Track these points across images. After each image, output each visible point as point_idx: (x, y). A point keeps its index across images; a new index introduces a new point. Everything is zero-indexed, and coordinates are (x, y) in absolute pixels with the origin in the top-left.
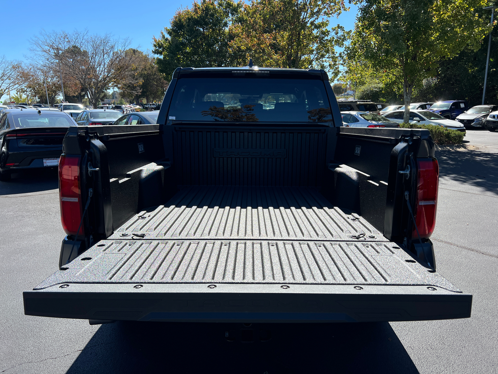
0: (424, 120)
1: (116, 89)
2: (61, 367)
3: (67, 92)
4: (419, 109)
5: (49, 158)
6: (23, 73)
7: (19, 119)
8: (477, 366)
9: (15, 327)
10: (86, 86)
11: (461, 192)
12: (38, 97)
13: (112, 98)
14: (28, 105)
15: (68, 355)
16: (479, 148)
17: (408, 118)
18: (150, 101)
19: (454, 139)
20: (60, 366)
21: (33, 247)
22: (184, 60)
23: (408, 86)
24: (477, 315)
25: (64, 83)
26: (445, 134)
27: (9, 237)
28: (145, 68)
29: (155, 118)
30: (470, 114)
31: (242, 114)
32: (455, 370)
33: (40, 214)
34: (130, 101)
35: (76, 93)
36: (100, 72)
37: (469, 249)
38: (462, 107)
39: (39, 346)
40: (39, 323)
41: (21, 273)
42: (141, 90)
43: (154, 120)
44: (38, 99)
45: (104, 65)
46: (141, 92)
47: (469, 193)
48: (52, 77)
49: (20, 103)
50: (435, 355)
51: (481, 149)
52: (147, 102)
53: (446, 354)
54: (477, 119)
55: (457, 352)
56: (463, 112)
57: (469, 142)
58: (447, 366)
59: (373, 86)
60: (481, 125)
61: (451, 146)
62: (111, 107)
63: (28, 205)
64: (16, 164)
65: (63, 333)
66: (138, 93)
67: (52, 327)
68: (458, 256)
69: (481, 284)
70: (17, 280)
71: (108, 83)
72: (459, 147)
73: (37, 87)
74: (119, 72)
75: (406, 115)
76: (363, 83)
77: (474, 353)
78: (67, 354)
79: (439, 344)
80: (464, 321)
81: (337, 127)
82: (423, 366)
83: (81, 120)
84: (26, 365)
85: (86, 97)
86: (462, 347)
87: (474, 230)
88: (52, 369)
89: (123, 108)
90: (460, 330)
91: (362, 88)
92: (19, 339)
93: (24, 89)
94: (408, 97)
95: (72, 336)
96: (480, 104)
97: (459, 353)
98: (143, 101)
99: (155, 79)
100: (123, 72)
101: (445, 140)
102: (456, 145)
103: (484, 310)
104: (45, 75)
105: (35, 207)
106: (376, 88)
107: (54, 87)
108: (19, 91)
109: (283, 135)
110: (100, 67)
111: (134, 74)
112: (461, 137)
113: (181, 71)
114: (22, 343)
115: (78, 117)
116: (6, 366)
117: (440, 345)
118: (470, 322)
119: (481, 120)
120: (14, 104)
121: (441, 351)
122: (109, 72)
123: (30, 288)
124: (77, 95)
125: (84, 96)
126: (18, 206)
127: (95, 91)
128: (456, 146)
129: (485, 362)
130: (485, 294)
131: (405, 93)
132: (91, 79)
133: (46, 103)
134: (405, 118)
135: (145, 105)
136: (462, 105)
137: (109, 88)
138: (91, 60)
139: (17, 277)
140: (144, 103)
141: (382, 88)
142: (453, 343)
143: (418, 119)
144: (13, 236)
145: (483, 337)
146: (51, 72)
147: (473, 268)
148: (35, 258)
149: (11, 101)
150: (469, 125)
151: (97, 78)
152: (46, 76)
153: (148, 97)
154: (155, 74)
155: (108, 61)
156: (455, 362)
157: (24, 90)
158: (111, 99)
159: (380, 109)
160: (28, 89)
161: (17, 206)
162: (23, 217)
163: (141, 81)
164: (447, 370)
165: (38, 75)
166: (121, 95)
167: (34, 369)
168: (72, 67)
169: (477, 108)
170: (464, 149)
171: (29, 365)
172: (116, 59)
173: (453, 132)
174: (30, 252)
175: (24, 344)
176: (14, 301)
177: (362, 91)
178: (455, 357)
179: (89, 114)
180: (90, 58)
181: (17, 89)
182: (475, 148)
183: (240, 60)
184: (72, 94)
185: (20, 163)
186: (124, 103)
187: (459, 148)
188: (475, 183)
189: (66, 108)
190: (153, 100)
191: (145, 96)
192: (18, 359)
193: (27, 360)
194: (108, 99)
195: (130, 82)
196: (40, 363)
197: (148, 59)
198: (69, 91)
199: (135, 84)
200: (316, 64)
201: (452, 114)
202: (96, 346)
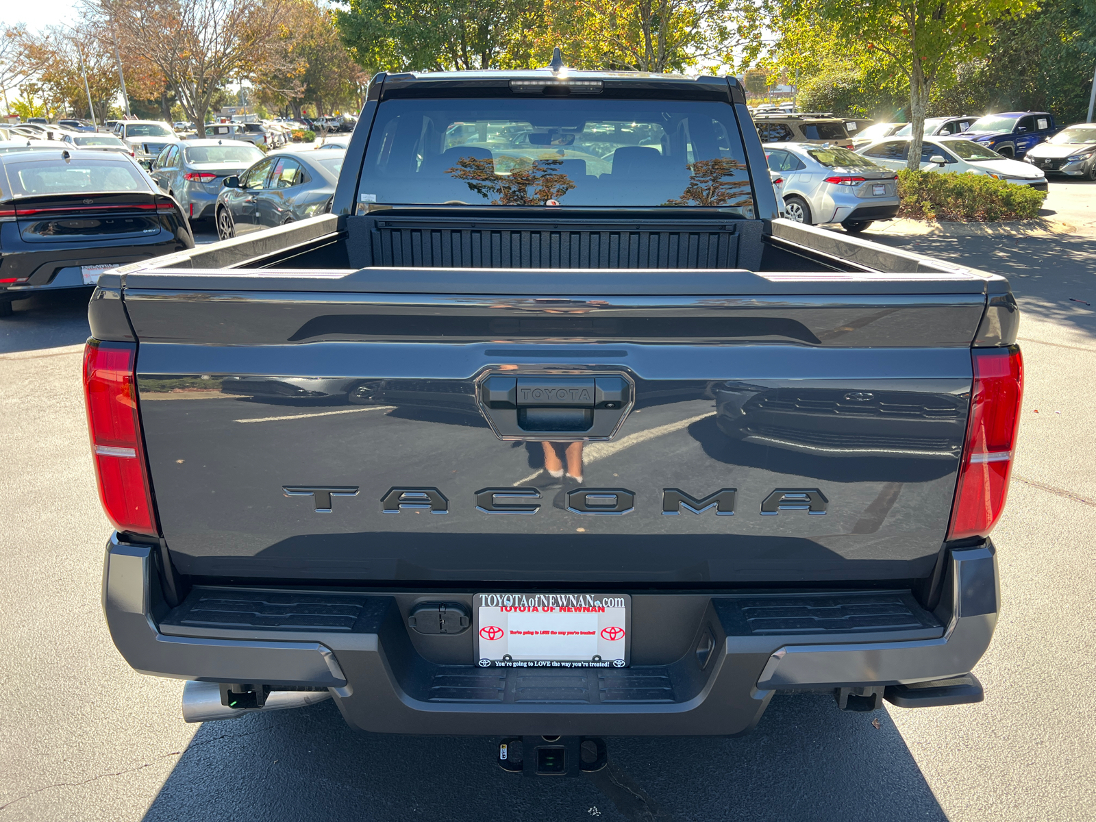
0: (953, 161)
1: (246, 83)
2: (130, 796)
3: (135, 91)
4: (943, 132)
5: (94, 265)
6: (31, 47)
7: (20, 173)
8: (1071, 790)
9: (27, 694)
10: (176, 77)
11: (1034, 341)
12: (69, 103)
13: (239, 105)
14: (48, 122)
15: (146, 766)
16: (1076, 229)
17: (917, 157)
18: (326, 111)
19: (1021, 207)
20: (130, 794)
21: (65, 489)
22: (399, 16)
23: (922, 80)
24: (1071, 659)
25: (125, 71)
26: (1001, 195)
27: (11, 462)
28: (311, 33)
29: (335, 167)
30: (1059, 146)
31: (534, 174)
32: (1020, 801)
33: (80, 402)
34: (280, 112)
35: (155, 93)
36: (206, 45)
37: (1053, 490)
38: (1042, 128)
39: (81, 744)
40: (81, 683)
41: (39, 555)
42: (303, 86)
43: (333, 170)
44: (70, 107)
45: (215, 28)
46: (303, 93)
47: (1054, 345)
48: (97, 55)
49: (30, 117)
50: (976, 763)
51: (1081, 229)
52: (320, 114)
53: (1001, 760)
54: (1075, 157)
55: (1024, 755)
56: (1042, 140)
57: (1053, 213)
58: (1002, 791)
59: (839, 76)
60: (1082, 170)
61: (1013, 223)
62: (237, 128)
63: (51, 379)
64: (20, 280)
65: (135, 709)
66: (296, 93)
67: (109, 695)
68: (1028, 508)
69: (1080, 581)
70: (30, 572)
71: (227, 70)
72: (1031, 226)
73: (66, 79)
74: (249, 43)
75: (914, 151)
76: (814, 70)
77: (1063, 758)
78: (144, 764)
79: (983, 735)
80: (1040, 676)
81: (763, 220)
82: (949, 792)
83: (167, 165)
84: (53, 792)
85: (178, 102)
86: (1037, 743)
87: (1065, 442)
88: (112, 803)
89: (264, 130)
90: (1032, 700)
91: (814, 82)
92: (35, 726)
93: (37, 84)
94: (921, 108)
95: (155, 718)
96: (1083, 119)
97: (1030, 758)
98: (310, 110)
99: (336, 59)
100: (261, 44)
101: (1001, 211)
102: (1025, 221)
103: (1086, 646)
104: (83, 50)
105: (69, 383)
106: (845, 81)
107: (103, 80)
108: (26, 90)
109: (635, 237)
110: (205, 32)
111: (285, 50)
112: (1036, 202)
113: (386, 82)
114: (43, 736)
115: (160, 157)
116: (8, 794)
117: (985, 737)
118: (1053, 677)
119: (1083, 160)
120: (15, 119)
121: (988, 752)
122: (228, 42)
123: (58, 592)
124: (157, 97)
125: (173, 99)
126: (30, 382)
127: (197, 89)
128: (1024, 225)
129: (1088, 781)
130: (1089, 605)
131: (915, 98)
132: (187, 59)
133: (88, 116)
134: (911, 158)
135: (314, 120)
136: (1042, 124)
137: (230, 80)
138: (185, 14)
139: (28, 566)
140: (313, 117)
141: (859, 82)
142: (1016, 731)
143: (940, 158)
144: (20, 460)
145: (1084, 718)
146: (95, 43)
147: (1060, 539)
148: (70, 516)
149: (9, 114)
150: (1055, 171)
151: (200, 58)
152: (83, 54)
153: (321, 102)
154: (335, 47)
155: (224, 18)
156: (1020, 781)
157: (36, 87)
158: (237, 107)
159: (853, 133)
160: (45, 85)
161: (27, 382)
162: (42, 410)
163: (302, 66)
164: (1001, 803)
165: (65, 51)
166: (258, 98)
167: (71, 802)
168: (142, 31)
169: (1075, 130)
170: (1042, 231)
171: (59, 792)
172: (242, 11)
173: (1019, 192)
174: (57, 499)
175: (47, 738)
176: (23, 626)
177: (814, 90)
178: (1020, 768)
179: (184, 152)
180: (182, 10)
181: (21, 86)
182: (1068, 228)
183: (530, 16)
184: (145, 95)
185: (30, 276)
186: (267, 115)
187: (1032, 230)
188: (1069, 318)
189: (133, 131)
190: (332, 108)
191: (313, 100)
192: (34, 777)
193: (53, 780)
194: (230, 105)
195: (278, 67)
196: (83, 787)
197: (317, 10)
198: (139, 88)
199: (288, 72)
200: (708, 26)
201: (1019, 144)
202: (208, 742)
